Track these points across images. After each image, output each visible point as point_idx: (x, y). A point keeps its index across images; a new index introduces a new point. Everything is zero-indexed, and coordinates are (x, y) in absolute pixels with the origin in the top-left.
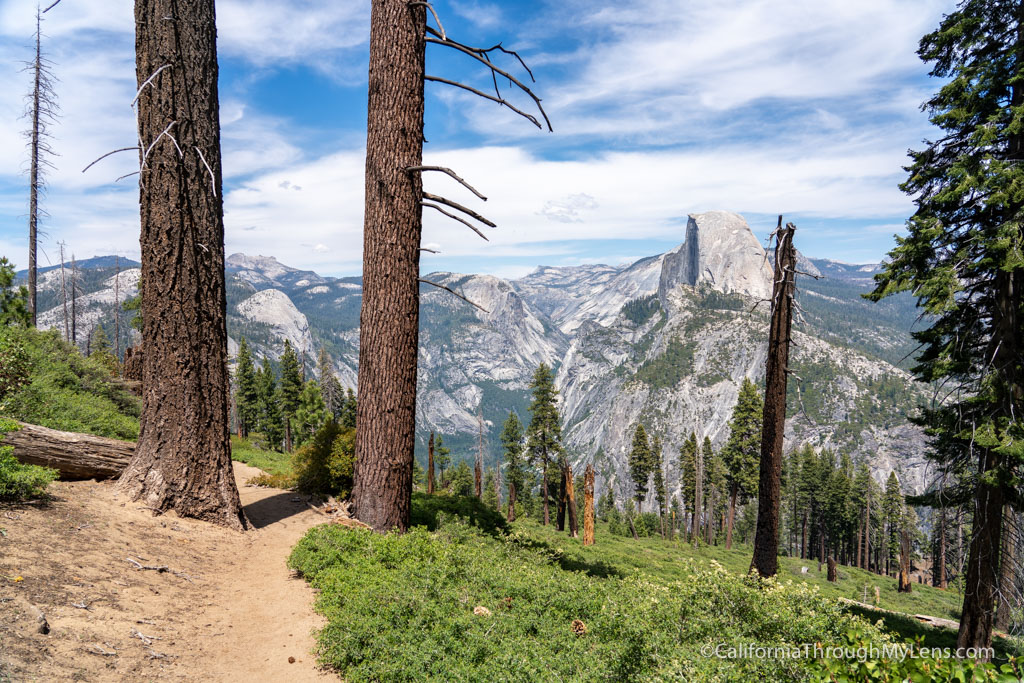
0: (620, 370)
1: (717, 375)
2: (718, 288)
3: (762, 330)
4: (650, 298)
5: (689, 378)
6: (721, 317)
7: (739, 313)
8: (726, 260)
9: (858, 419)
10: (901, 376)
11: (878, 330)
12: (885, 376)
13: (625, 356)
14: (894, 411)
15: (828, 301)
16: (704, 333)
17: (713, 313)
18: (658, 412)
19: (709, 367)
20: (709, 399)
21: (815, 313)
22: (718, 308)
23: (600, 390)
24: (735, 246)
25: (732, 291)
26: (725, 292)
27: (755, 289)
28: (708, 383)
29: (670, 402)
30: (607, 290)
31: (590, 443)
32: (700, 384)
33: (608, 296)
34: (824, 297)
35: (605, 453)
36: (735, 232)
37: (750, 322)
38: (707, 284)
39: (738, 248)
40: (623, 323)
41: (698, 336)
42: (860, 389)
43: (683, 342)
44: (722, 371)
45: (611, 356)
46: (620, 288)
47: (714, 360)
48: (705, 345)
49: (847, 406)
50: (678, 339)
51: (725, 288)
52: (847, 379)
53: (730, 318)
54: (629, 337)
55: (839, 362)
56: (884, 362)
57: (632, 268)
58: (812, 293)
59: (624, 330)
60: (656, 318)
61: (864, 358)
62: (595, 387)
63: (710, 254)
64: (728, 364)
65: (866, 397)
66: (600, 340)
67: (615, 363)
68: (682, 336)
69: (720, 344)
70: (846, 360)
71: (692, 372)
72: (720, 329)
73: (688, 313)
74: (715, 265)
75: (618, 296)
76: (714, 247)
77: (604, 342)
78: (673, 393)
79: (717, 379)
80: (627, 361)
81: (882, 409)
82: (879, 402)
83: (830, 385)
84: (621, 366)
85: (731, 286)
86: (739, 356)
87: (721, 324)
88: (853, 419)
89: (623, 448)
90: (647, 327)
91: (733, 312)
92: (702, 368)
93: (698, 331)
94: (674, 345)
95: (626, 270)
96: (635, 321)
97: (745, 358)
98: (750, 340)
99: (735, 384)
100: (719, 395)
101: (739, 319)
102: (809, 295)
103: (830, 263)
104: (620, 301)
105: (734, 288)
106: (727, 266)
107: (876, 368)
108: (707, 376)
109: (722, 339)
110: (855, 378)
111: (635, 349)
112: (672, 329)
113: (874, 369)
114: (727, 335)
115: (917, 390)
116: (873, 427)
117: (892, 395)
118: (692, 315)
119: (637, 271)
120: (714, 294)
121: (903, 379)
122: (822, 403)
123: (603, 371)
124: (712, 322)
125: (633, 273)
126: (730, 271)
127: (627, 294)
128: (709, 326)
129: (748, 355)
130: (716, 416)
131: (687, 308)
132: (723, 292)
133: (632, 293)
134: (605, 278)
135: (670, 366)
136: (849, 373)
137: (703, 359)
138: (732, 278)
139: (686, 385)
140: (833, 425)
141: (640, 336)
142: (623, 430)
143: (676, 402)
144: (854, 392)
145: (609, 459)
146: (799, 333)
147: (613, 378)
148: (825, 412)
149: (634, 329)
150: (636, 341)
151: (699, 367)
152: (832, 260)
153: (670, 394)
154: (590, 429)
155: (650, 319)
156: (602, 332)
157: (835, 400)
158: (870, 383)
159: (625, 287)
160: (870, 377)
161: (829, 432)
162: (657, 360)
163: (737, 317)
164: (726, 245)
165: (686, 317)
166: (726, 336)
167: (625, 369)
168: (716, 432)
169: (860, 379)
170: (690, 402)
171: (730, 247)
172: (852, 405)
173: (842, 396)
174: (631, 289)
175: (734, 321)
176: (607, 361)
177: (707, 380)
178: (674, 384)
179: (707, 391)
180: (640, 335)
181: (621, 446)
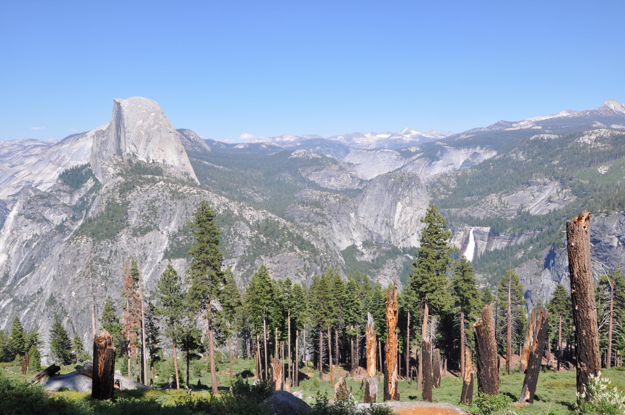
0: (61, 229)
1: (148, 227)
2: (142, 158)
3: (180, 190)
4: (83, 167)
5: (125, 230)
6: (148, 181)
7: (161, 178)
8: (147, 136)
9: (253, 252)
10: (276, 220)
11: (254, 189)
12: (267, 220)
13: (64, 216)
14: (275, 245)
15: (218, 168)
16: (135, 194)
17: (140, 178)
18: (101, 261)
19: (141, 221)
20: (143, 247)
21: (211, 177)
22: (144, 174)
23: (44, 246)
24: (153, 126)
25: (153, 160)
26: (148, 162)
27: (170, 159)
28: (141, 234)
29: (111, 251)
30: (40, 160)
31: (38, 293)
32: (135, 235)
33: (41, 167)
34: (215, 166)
35: (57, 299)
36: (153, 114)
37: (170, 184)
38: (134, 155)
39: (156, 127)
40: (61, 188)
41: (130, 197)
42: (252, 230)
43: (119, 201)
44: (152, 223)
45: (51, 217)
46: (52, 159)
47: (145, 215)
48: (137, 203)
49: (244, 243)
50: (113, 199)
51: (148, 158)
52: (242, 223)
53: (154, 181)
54: (66, 200)
55: (236, 212)
56: (265, 211)
57: (62, 142)
58: (207, 163)
59: (62, 194)
60: (90, 183)
61: (252, 208)
62: (38, 244)
63: (134, 131)
64: (156, 217)
65: (257, 236)
66: (40, 203)
67: (55, 222)
68: (117, 197)
69: (149, 202)
70: (240, 211)
71: (128, 225)
72: (147, 190)
73: (120, 178)
74: (139, 141)
75: (51, 166)
76: (137, 126)
77: (44, 205)
78: (113, 243)
79: (149, 229)
80: (67, 220)
81: (268, 243)
82: (265, 239)
83: (232, 229)
84: (61, 225)
85: (152, 157)
86: (164, 211)
87: (148, 187)
88: (249, 252)
89: (73, 293)
90: (83, 191)
91: (157, 177)
92: (135, 222)
93: (130, 192)
94: (111, 206)
95: (57, 144)
96: (71, 186)
97: (167, 213)
98: (172, 199)
99: (162, 233)
100: (150, 243)
101: (162, 183)
102: (205, 164)
103: (215, 142)
104: (54, 170)
105: (154, 159)
106: (148, 141)
107: (261, 215)
108: (140, 228)
109: (150, 198)
110: (248, 223)
111: (73, 210)
112: (108, 192)
113: (260, 216)
114: (154, 195)
115: (287, 229)
116: (262, 257)
117: (272, 233)
118: (123, 180)
119: (68, 145)
120: (139, 163)
121: (278, 222)
122: (227, 242)
123: (45, 229)
124: (141, 185)
125: (64, 147)
126: (151, 145)
127: (59, 165)
128: (139, 188)
129: (171, 210)
130: (149, 259)
131: (119, 174)
132: (146, 162)
133: (64, 163)
134: (38, 150)
135: (109, 221)
136: (244, 220)
137: (135, 215)
138: (153, 151)
139: (123, 237)
140: (236, 258)
141: (77, 199)
142: (71, 278)
143: (116, 251)
144: (248, 233)
145: (60, 304)
146: (207, 192)
147: (55, 234)
148: (229, 249)
149: (71, 194)
150: (74, 203)
151: (133, 221)
152: (215, 140)
153: (111, 244)
154: (38, 280)
155: (85, 185)
156: (42, 197)
157: (236, 239)
158: (257, 226)
159: (57, 158)
160: (258, 221)
161: (234, 263)
162: (98, 218)
163: (160, 180)
164: (146, 124)
165: (119, 182)
166: (152, 195)
167: (65, 227)
168: (151, 272)
169: (251, 223)
170: (128, 249)
171: (150, 126)
172: (248, 243)
173: (241, 236)
174: (63, 160)
175: (158, 184)
176: (48, 221)
177: (141, 231)
178: (112, 236)
179: (140, 240)
180: (77, 197)
181: (71, 292)
